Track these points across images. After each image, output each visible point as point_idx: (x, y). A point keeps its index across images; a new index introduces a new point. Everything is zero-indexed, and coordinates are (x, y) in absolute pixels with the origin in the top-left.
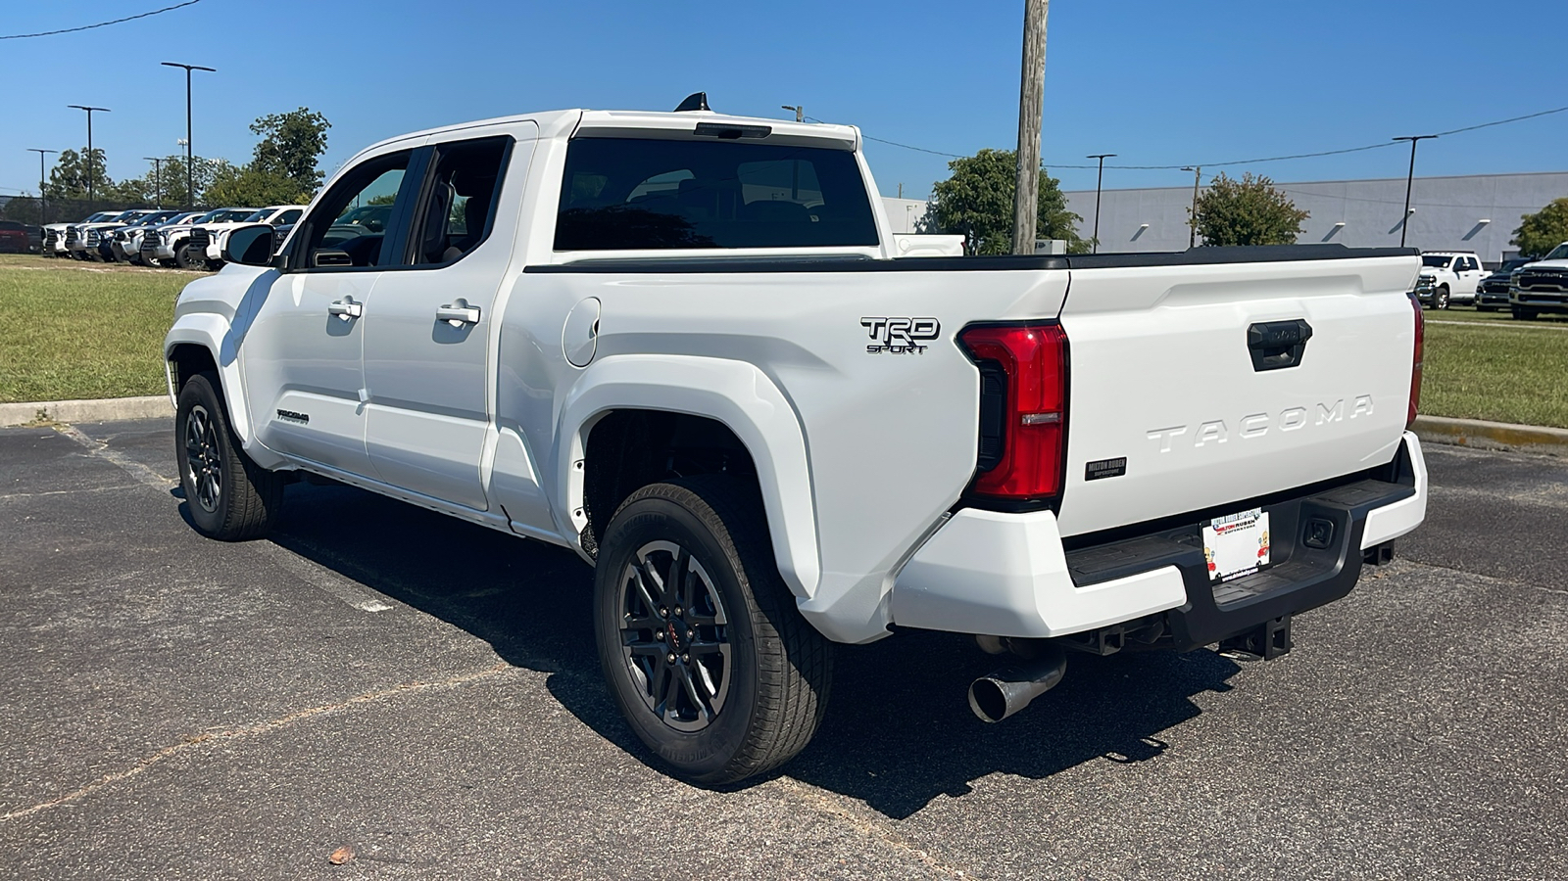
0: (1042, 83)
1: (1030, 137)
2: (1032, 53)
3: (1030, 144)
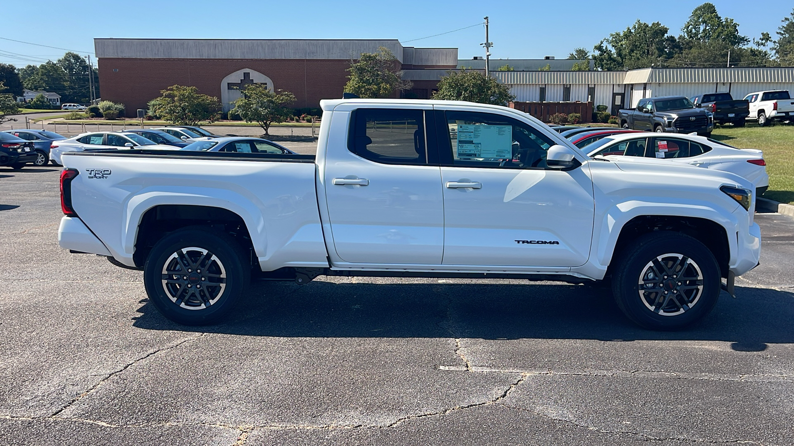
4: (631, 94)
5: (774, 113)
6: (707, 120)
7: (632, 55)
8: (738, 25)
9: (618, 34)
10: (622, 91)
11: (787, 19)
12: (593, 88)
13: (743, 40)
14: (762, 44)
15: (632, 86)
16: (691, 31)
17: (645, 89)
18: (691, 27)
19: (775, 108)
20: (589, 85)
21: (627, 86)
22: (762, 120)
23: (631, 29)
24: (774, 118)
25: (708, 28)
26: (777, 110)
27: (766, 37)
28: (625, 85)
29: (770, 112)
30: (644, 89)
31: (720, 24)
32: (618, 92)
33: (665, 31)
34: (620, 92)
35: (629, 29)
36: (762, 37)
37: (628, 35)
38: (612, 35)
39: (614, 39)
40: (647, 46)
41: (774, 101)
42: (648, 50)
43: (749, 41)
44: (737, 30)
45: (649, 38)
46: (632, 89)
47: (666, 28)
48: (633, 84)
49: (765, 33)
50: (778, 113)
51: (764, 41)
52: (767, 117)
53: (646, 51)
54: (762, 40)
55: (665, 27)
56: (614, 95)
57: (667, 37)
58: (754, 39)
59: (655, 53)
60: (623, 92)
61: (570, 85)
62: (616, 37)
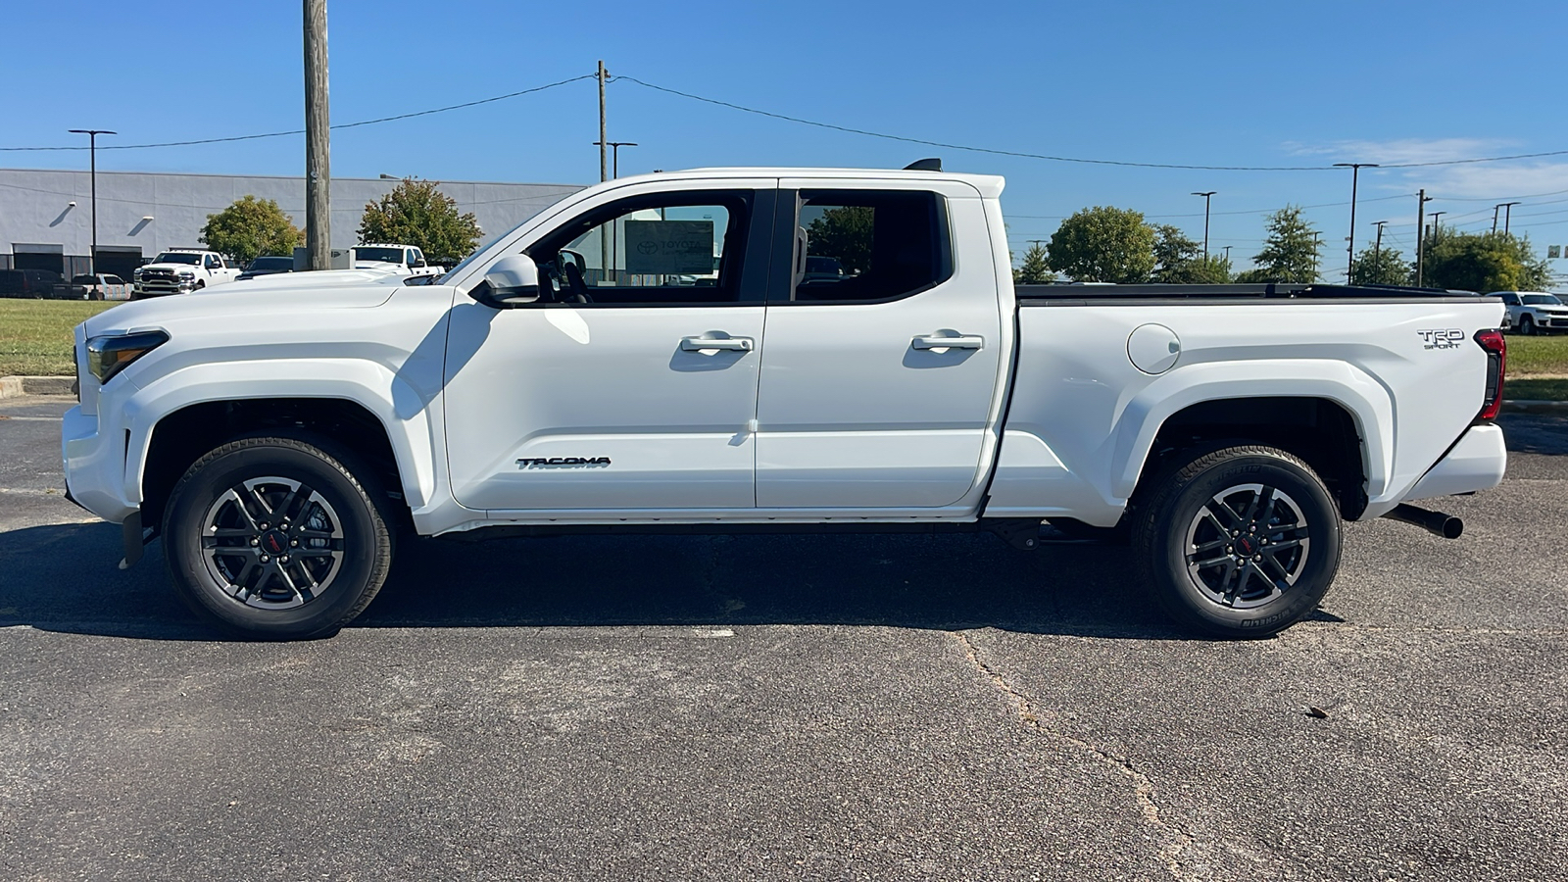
0: (328, 92)
1: (323, 146)
2: (319, 62)
3: (324, 153)
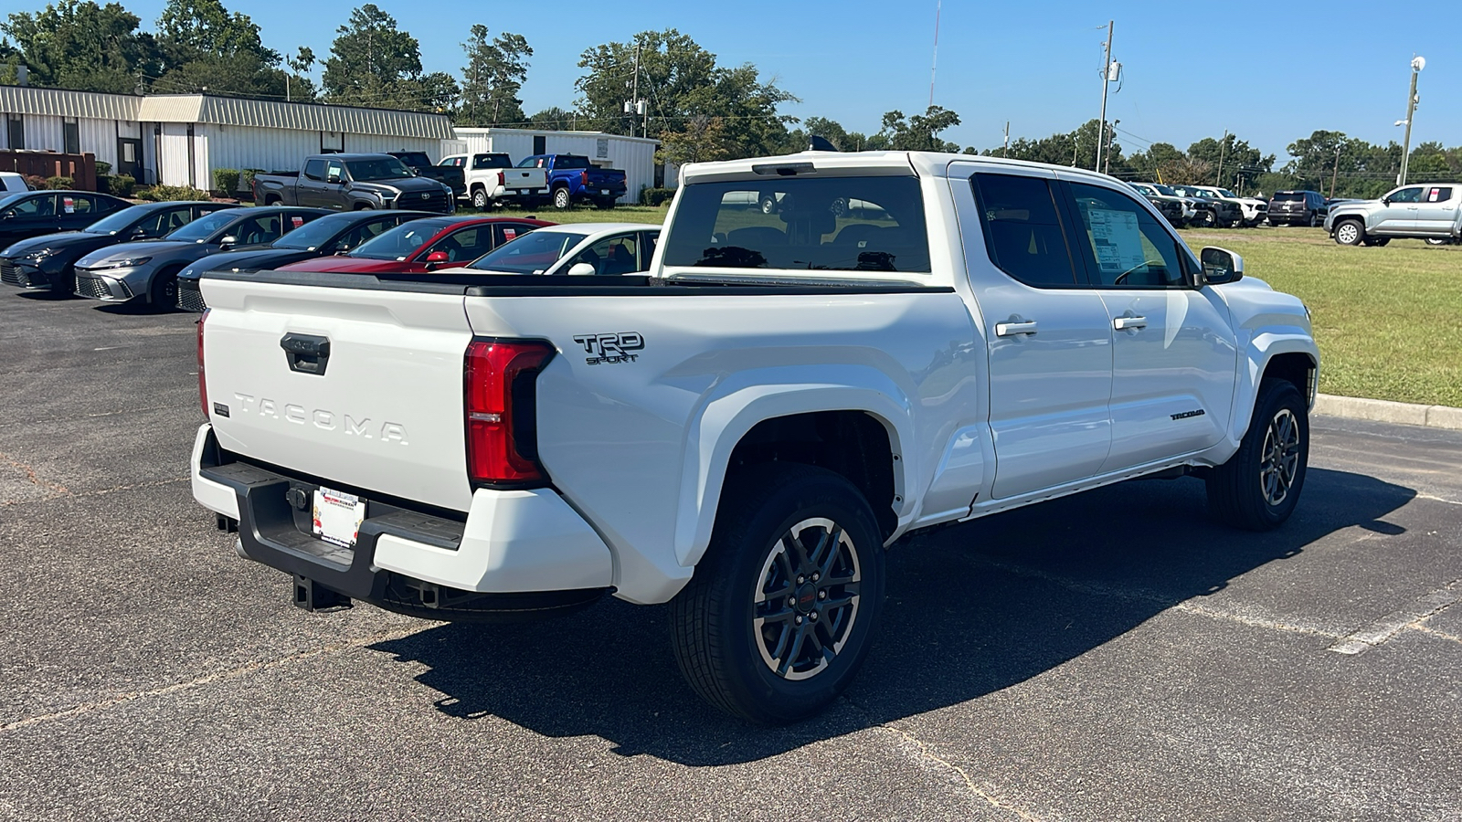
4: (157, 143)
5: (500, 190)
6: (447, 200)
7: (72, 61)
8: (260, 30)
9: (26, 17)
10: (135, 134)
11: (344, 28)
12: (72, 125)
13: (269, 55)
14: (302, 67)
15: (158, 127)
16: (176, 29)
17: (191, 133)
18: (173, 21)
19: (501, 182)
20: (63, 117)
21: (144, 126)
22: (479, 201)
23: (55, 9)
24: (499, 199)
25: (206, 27)
26: (504, 185)
27: (307, 56)
28: (141, 123)
29: (494, 188)
30: (188, 135)
31: (228, 22)
32: (127, 136)
33: (133, 23)
34: (132, 137)
35: (51, 8)
36: (300, 54)
37: (50, 22)
38: (13, 17)
39: (18, 26)
40: (103, 48)
41: (500, 170)
42: (105, 56)
43: (281, 59)
44: (258, 38)
45: (106, 32)
46: (158, 132)
47: (135, 18)
48: (160, 123)
49: (304, 47)
50: (506, 190)
51: (304, 63)
52: (489, 196)
53: (101, 57)
54: (302, 59)
55: (133, 14)
56: (121, 142)
57: (139, 34)
58: (288, 57)
59: (120, 63)
60: (139, 137)
61: (22, 115)
62: (23, 22)
